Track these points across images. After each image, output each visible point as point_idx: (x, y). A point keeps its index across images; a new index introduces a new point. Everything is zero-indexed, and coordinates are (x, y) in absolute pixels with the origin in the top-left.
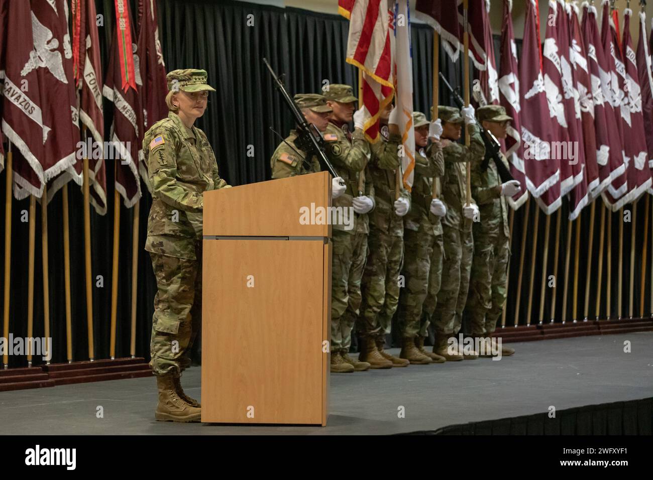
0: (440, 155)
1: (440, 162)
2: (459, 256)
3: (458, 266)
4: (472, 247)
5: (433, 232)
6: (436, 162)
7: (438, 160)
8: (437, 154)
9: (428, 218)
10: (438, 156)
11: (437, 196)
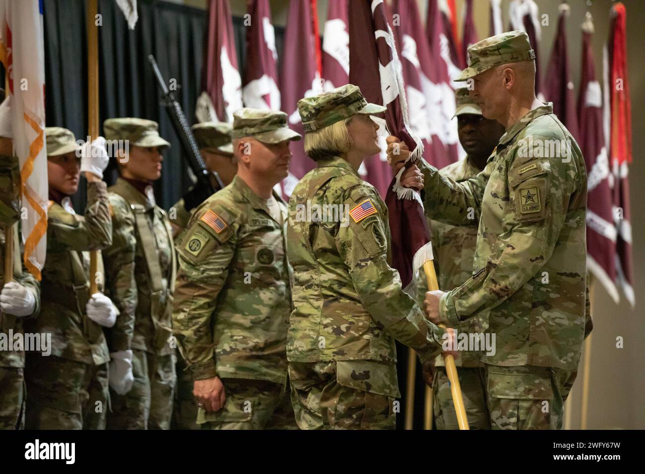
0: (102, 207)
1: (103, 219)
2: (144, 401)
3: (143, 421)
4: (172, 386)
5: (92, 358)
6: (94, 220)
7: (99, 215)
8: (98, 203)
9: (83, 332)
10: (100, 208)
11: (100, 289)
